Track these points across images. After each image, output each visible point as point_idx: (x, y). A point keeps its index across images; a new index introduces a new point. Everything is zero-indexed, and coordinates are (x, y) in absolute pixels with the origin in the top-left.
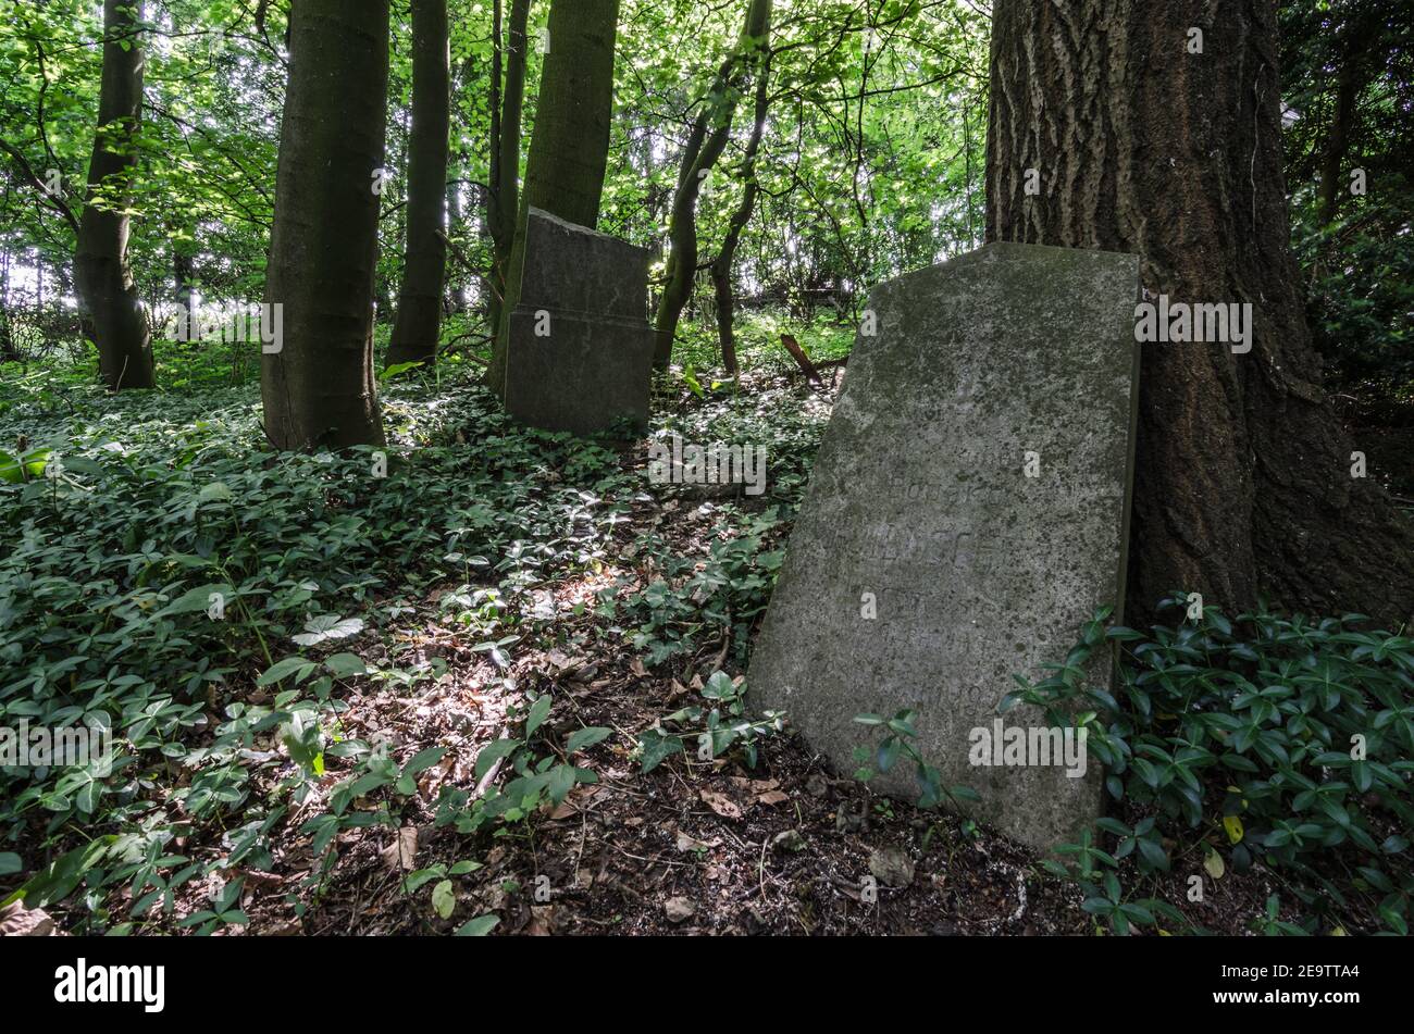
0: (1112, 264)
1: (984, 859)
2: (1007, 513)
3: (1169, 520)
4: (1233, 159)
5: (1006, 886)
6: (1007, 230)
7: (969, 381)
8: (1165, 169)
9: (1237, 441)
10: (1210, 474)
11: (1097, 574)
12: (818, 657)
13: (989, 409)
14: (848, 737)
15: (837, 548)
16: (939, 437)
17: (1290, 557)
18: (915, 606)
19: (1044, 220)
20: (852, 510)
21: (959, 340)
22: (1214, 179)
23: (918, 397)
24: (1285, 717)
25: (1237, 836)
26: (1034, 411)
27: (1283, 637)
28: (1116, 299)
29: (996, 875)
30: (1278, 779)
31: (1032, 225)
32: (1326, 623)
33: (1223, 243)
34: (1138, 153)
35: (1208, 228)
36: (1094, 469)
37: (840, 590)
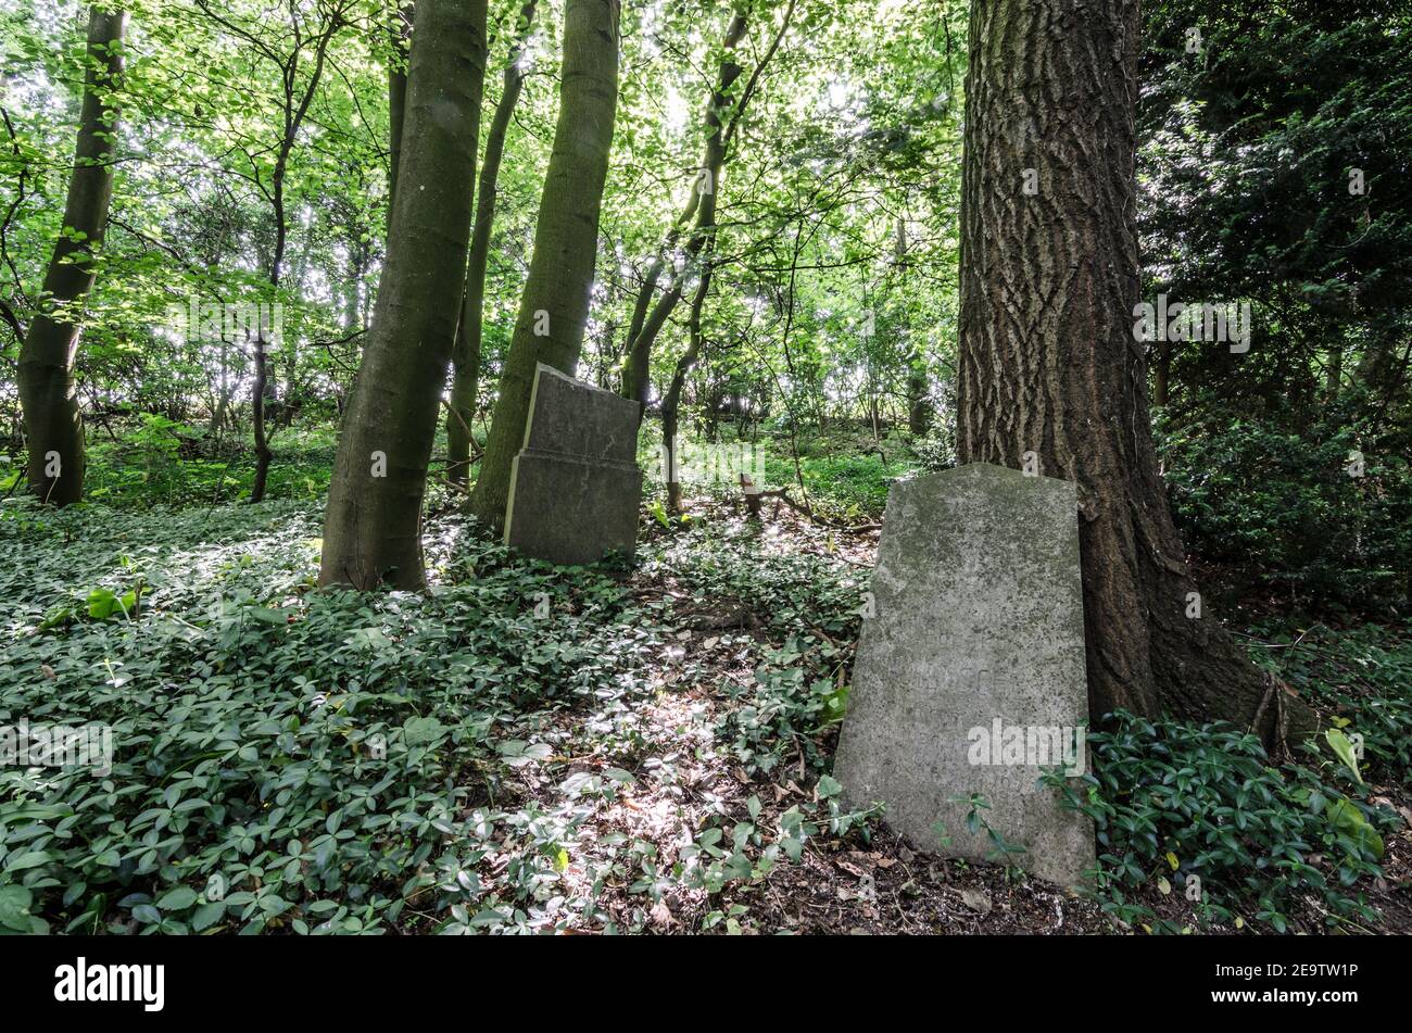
0: (1059, 488)
1: (1029, 893)
2: (1011, 656)
3: (1103, 658)
4: (1123, 420)
5: (1047, 908)
6: (977, 446)
7: (971, 563)
8: (1084, 425)
9: (1139, 603)
10: (1127, 626)
11: (1075, 698)
12: (888, 762)
13: (989, 582)
14: (919, 820)
15: (891, 680)
16: (957, 601)
17: (1175, 680)
18: (956, 723)
19: (1005, 445)
20: (898, 652)
21: (961, 531)
22: (1114, 434)
23: (937, 570)
24: (1195, 787)
25: (1175, 866)
26: (1020, 585)
27: (1184, 737)
28: (1064, 512)
29: (1040, 902)
30: (1195, 827)
31: (995, 447)
32: (1206, 727)
33: (1122, 474)
34: (1067, 413)
35: (1112, 464)
36: (1065, 627)
37: (897, 711)
